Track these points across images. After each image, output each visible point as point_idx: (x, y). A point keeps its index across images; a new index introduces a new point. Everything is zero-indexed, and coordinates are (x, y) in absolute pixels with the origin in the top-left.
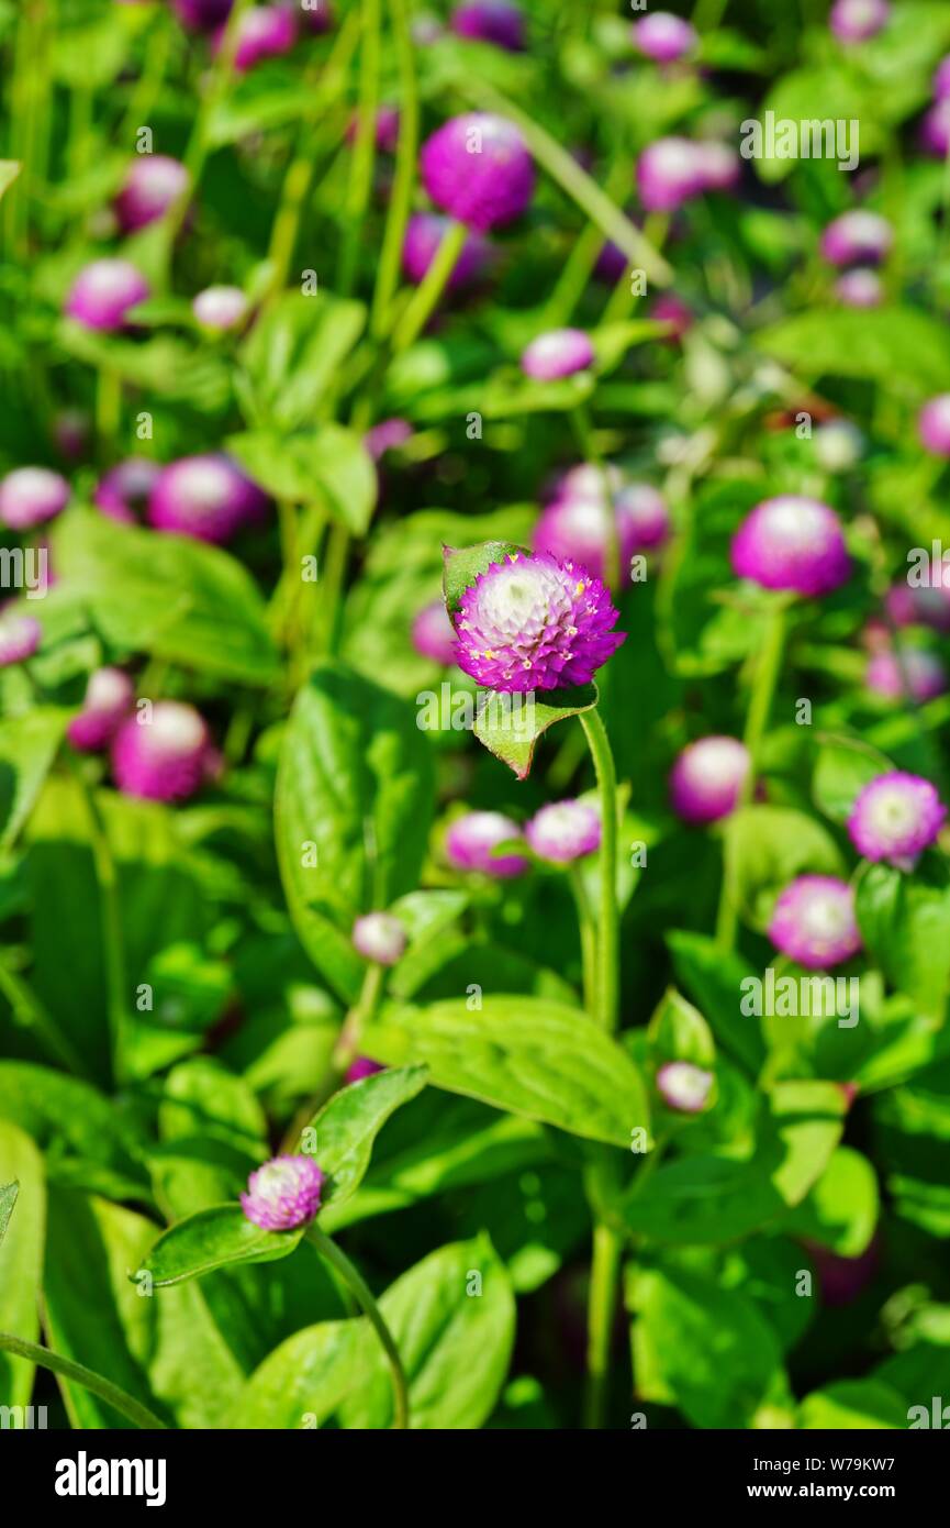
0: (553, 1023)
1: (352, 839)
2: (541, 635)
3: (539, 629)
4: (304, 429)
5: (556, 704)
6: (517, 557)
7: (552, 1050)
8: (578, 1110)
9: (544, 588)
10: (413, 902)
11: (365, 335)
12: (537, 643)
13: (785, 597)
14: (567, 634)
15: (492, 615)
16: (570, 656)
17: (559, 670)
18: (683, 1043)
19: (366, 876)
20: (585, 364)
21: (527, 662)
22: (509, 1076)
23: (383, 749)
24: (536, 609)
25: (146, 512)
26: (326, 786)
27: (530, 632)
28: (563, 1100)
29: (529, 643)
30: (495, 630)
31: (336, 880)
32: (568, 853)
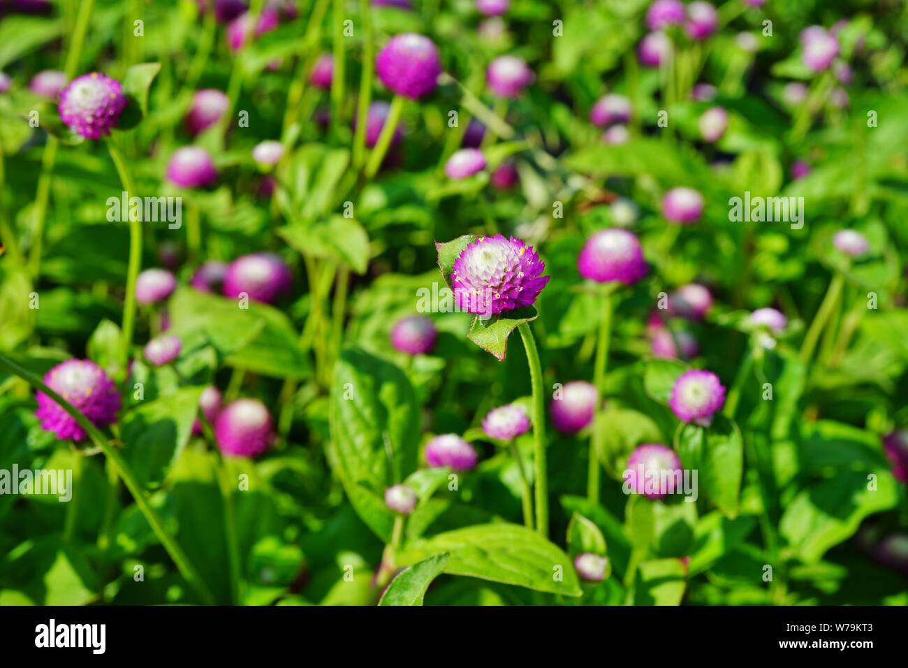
0: (511, 536)
1: (377, 445)
2: (503, 279)
3: (502, 275)
4: (320, 219)
5: (515, 318)
6: (483, 239)
7: (513, 549)
8: (536, 577)
9: (503, 252)
10: (417, 477)
11: (350, 165)
12: (501, 284)
13: (612, 286)
14: (519, 276)
15: (475, 270)
16: (521, 289)
17: (516, 298)
18: (587, 542)
19: (388, 465)
20: (482, 167)
21: (498, 294)
22: (492, 563)
23: (388, 392)
24: (500, 263)
25: (222, 289)
26: (358, 415)
27: (497, 277)
28: (526, 573)
29: (497, 283)
30: (478, 278)
31: (370, 469)
32: (509, 434)
